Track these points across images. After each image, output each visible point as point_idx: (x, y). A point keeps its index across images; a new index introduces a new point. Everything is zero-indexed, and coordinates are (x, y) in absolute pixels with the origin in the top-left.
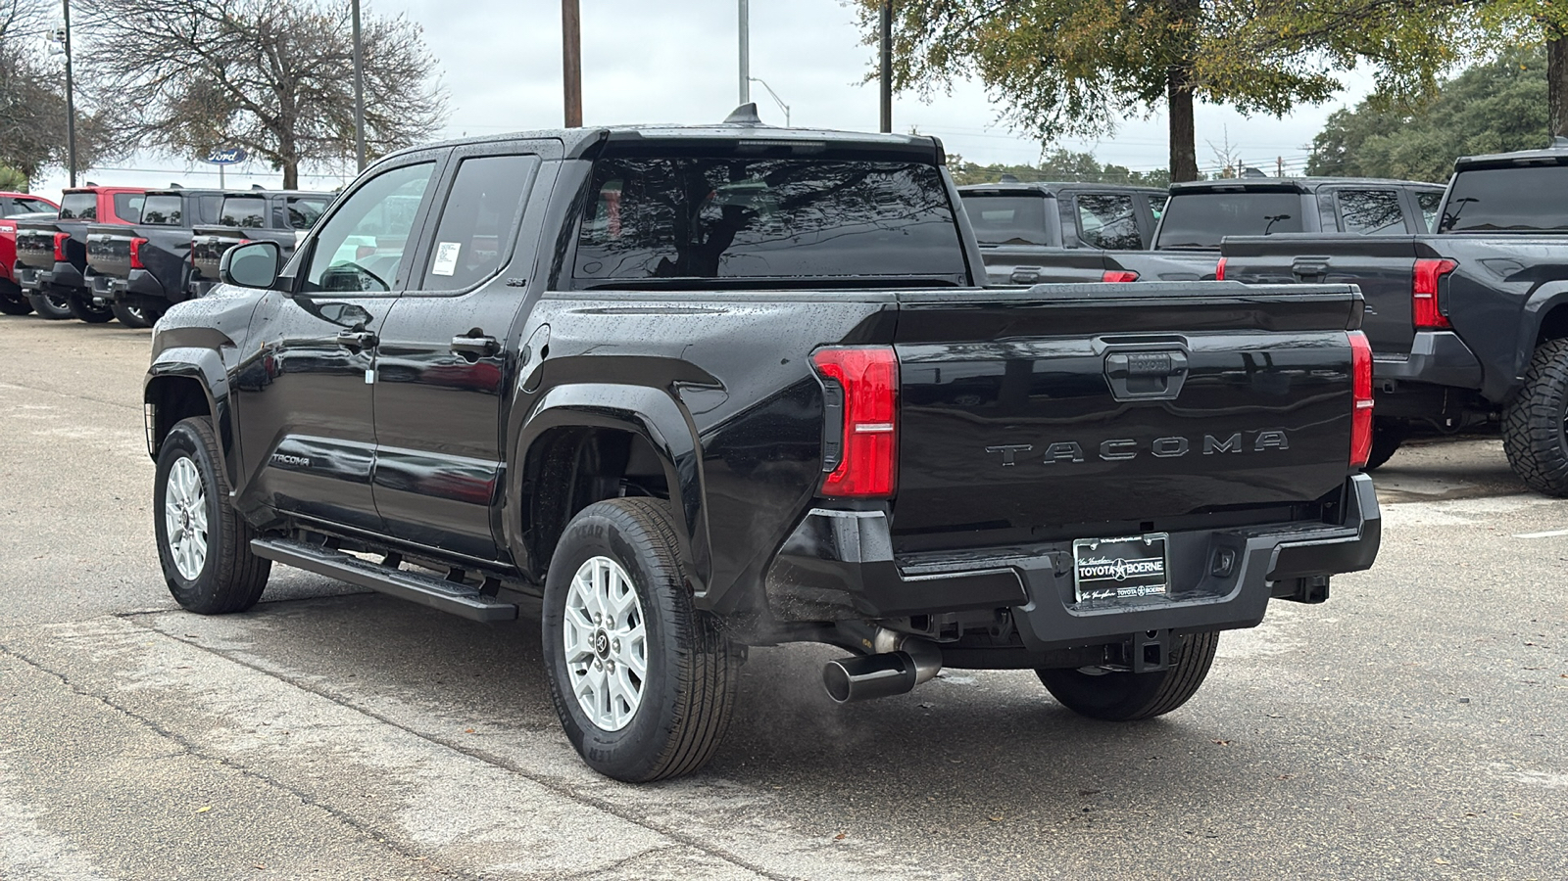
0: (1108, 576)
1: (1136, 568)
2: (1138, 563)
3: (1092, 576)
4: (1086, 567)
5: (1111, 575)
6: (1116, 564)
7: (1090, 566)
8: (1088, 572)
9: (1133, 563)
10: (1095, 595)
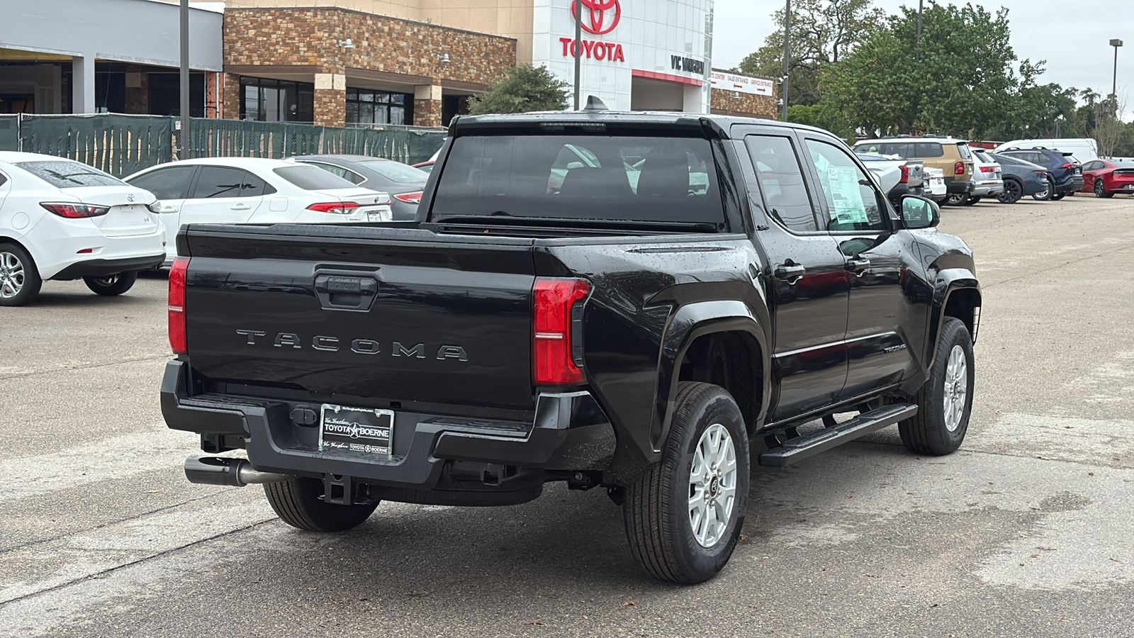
0: (345, 433)
1: (367, 432)
2: (370, 428)
3: (333, 431)
4: (330, 424)
5: (347, 433)
6: (352, 426)
7: (333, 424)
8: (331, 428)
9: (365, 428)
10: (333, 444)
